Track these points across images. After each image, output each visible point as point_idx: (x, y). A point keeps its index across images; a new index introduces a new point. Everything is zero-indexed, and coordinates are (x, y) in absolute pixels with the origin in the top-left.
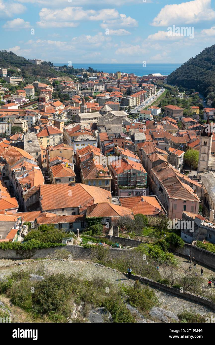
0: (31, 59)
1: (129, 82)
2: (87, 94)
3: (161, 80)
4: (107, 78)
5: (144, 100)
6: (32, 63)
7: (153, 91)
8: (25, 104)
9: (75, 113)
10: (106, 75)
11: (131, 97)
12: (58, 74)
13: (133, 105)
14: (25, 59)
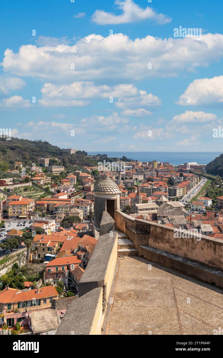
0: (65, 149)
1: (167, 172)
2: (129, 184)
3: (199, 169)
4: (142, 166)
5: (189, 191)
6: (67, 152)
7: (196, 181)
8: (72, 194)
9: (125, 203)
10: (140, 164)
11: (178, 187)
12: (94, 163)
13: (180, 196)
14: (59, 148)
